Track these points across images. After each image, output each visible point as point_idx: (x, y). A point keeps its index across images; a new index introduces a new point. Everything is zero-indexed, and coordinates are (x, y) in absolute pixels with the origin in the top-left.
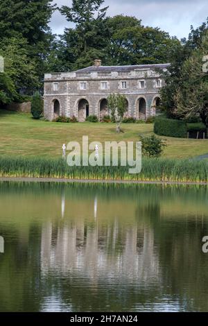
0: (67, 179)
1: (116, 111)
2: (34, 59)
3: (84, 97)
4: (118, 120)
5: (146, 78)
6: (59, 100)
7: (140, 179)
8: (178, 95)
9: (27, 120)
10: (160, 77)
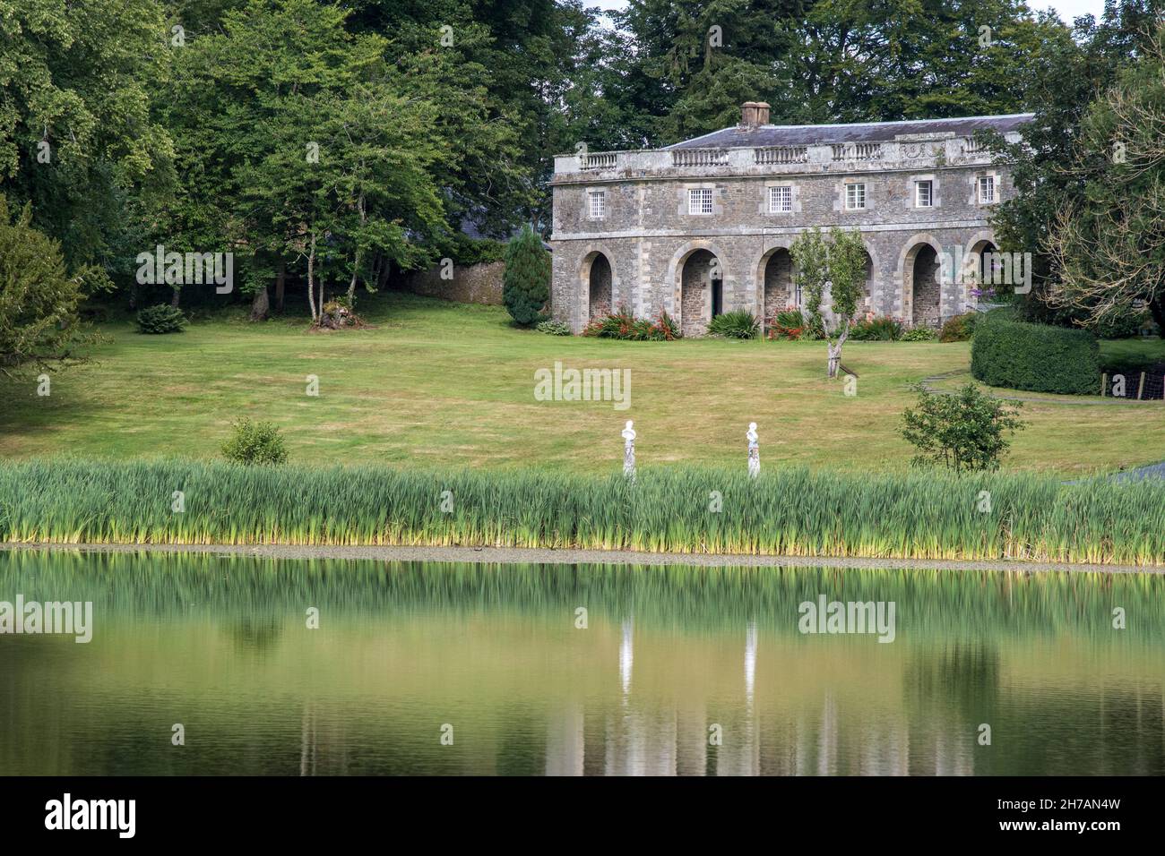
0: (642, 554)
1: (827, 295)
2: (517, 103)
3: (703, 244)
4: (833, 329)
5: (941, 168)
6: (608, 254)
7: (919, 553)
8: (1063, 231)
9: (491, 331)
10: (995, 166)
